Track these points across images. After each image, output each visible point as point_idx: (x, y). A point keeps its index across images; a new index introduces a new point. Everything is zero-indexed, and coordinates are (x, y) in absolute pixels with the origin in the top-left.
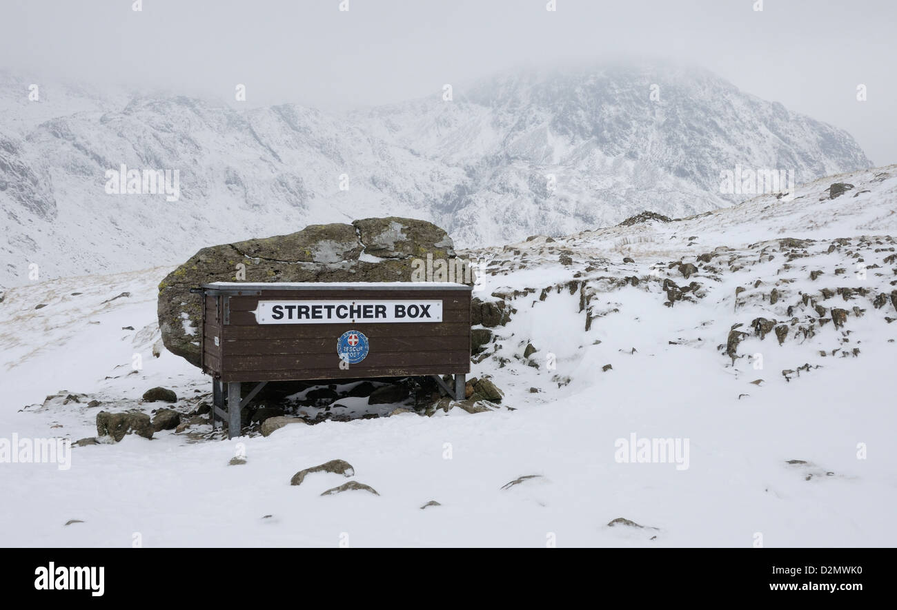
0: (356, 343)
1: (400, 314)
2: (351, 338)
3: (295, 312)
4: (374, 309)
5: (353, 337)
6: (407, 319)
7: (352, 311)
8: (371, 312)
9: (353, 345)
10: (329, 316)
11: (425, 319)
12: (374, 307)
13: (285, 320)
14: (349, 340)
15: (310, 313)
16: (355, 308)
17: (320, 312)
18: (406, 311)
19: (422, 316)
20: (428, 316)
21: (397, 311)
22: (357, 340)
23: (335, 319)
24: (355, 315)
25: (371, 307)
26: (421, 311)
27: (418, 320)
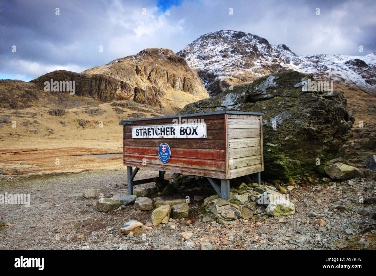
0: (165, 150)
1: (182, 133)
2: (163, 147)
3: (142, 131)
4: (170, 130)
5: (164, 147)
6: (185, 136)
7: (161, 131)
8: (169, 131)
9: (164, 151)
10: (153, 135)
11: (195, 136)
12: (170, 128)
13: (139, 137)
14: (162, 148)
15: (147, 132)
16: (163, 130)
17: (150, 132)
18: (185, 131)
19: (193, 134)
20: (197, 134)
21: (181, 131)
22: (165, 149)
23: (155, 136)
24: (163, 133)
25: (169, 128)
26: (192, 131)
27: (190, 137)
